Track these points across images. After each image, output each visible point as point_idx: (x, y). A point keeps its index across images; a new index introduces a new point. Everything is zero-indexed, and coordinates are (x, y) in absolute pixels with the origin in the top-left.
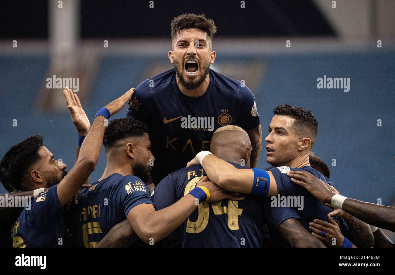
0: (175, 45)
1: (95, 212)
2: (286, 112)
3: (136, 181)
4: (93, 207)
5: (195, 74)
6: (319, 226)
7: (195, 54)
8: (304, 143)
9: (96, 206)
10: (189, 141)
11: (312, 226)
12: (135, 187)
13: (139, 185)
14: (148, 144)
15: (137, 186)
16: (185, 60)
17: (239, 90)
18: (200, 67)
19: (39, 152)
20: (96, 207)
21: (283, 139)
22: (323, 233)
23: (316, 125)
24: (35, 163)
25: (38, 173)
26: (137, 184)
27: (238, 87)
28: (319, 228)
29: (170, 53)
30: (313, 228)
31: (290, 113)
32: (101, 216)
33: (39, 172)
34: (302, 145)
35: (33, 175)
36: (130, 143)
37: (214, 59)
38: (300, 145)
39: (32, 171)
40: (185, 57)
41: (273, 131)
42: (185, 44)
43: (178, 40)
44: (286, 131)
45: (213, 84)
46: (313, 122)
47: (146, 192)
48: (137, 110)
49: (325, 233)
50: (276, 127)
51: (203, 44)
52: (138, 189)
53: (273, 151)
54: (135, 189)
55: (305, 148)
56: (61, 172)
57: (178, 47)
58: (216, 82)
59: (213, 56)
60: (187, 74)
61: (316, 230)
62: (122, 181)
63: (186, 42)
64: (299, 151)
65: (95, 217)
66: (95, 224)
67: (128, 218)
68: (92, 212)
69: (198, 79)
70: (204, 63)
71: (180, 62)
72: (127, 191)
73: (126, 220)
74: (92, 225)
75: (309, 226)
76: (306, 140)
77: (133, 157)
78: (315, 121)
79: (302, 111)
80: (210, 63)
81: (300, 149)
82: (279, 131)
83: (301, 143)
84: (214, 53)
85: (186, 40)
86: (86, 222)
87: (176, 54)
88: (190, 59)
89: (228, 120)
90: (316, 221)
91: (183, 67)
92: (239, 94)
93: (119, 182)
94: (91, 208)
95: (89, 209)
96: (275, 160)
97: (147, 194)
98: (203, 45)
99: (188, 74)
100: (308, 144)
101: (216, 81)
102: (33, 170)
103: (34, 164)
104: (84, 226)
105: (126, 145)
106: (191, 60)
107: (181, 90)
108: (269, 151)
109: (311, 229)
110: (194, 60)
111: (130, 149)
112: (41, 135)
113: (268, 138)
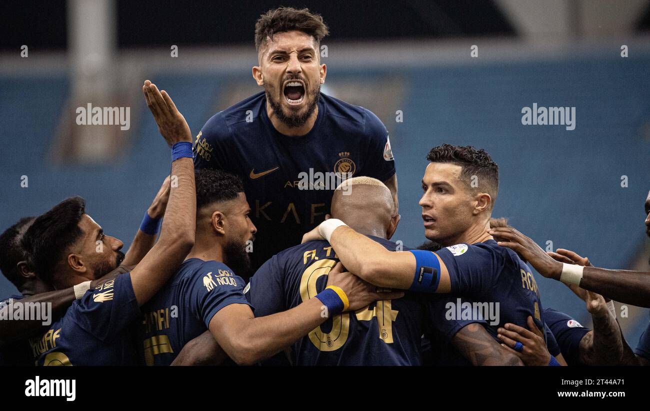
0: (266, 58)
1: (161, 320)
2: (446, 157)
3: (220, 271)
4: (157, 313)
5: (300, 103)
6: (514, 334)
7: (300, 72)
8: (481, 201)
9: (162, 311)
10: (291, 206)
11: (503, 334)
12: (218, 279)
13: (225, 276)
14: (246, 210)
15: (222, 277)
16: (284, 81)
17: (364, 121)
18: (307, 92)
19: (79, 225)
20: (162, 313)
21: (448, 199)
22: (519, 345)
23: (495, 170)
24: (74, 242)
25: (78, 258)
26: (222, 275)
27: (363, 116)
28: (512, 337)
29: (255, 70)
30: (503, 337)
31: (453, 157)
32: (169, 326)
33: (80, 256)
34: (479, 205)
35: (72, 262)
36: (217, 212)
37: (324, 76)
38: (475, 206)
39: (70, 256)
40: (285, 77)
41: (430, 189)
42: (282, 56)
43: (271, 50)
44: (451, 188)
45: (324, 114)
46: (491, 166)
47: (236, 286)
48: (208, 159)
49: (522, 346)
50: (434, 182)
51: (309, 55)
52: (223, 283)
53: (433, 219)
54: (219, 283)
55: (483, 209)
56: (115, 254)
57: (272, 61)
58: (328, 111)
59: (322, 71)
60: (288, 104)
61: (508, 340)
62: (198, 271)
63: (284, 53)
64: (474, 215)
65: (161, 328)
66: (163, 339)
67: (210, 328)
68: (156, 320)
69: (305, 109)
70: (313, 84)
71: (276, 84)
72: (207, 286)
73: (208, 331)
74: (158, 340)
75: (498, 333)
76: (482, 197)
77: (223, 232)
78: (493, 164)
79: (471, 152)
80: (321, 83)
81: (475, 212)
82: (440, 188)
83: (477, 203)
84: (324, 68)
85: (283, 50)
86: (149, 337)
87: (268, 72)
88: (293, 80)
89: (349, 169)
90: (510, 326)
91: (281, 92)
92: (364, 128)
93: (194, 273)
94: (155, 314)
95: (151, 315)
96: (438, 234)
97: (238, 289)
98: (310, 57)
99: (290, 104)
100: (486, 203)
101: (327, 109)
102: (70, 254)
103: (73, 244)
104: (147, 342)
105: (212, 214)
106: (294, 82)
107: (275, 127)
108: (427, 221)
109: (500, 339)
110: (298, 82)
111: (218, 221)
112: (82, 198)
113: (424, 200)
